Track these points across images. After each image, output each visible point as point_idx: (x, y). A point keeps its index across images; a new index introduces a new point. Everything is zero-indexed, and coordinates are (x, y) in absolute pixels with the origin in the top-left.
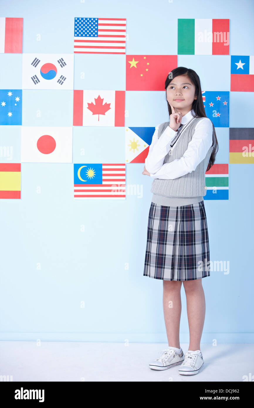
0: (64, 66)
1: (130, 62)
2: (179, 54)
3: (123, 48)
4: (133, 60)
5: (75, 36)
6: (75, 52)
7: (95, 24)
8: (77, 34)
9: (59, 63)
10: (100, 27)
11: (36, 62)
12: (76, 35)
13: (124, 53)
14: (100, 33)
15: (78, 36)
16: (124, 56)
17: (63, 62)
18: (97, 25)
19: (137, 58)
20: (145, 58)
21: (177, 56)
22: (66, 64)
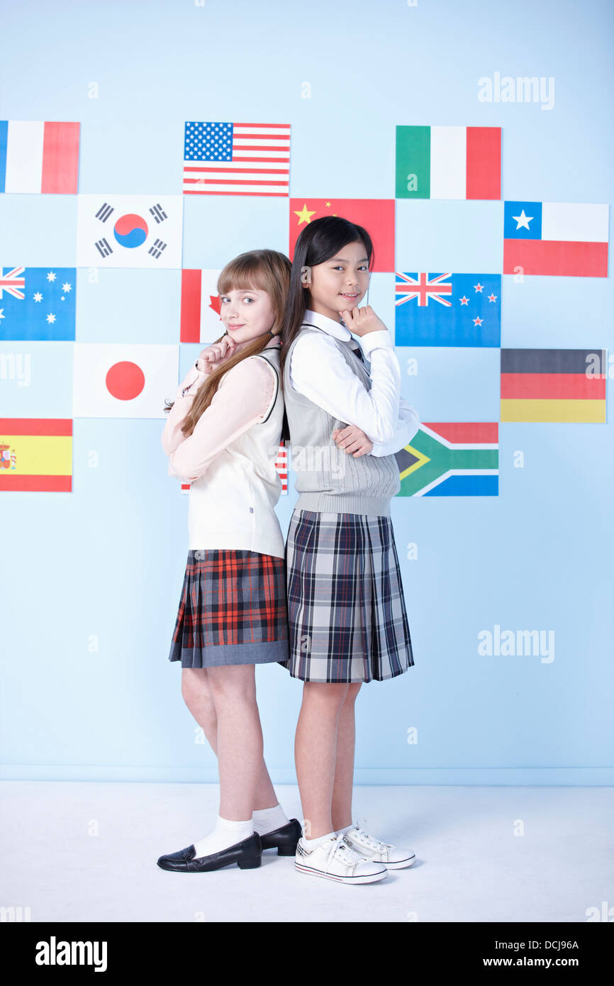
0: (162, 220)
1: (298, 213)
2: (397, 197)
3: (284, 183)
4: (305, 208)
5: (185, 159)
6: (186, 192)
7: (226, 135)
8: (189, 155)
9: (153, 214)
10: (236, 142)
11: (105, 212)
12: (187, 157)
13: (286, 195)
14: (236, 153)
15: (191, 158)
16: (287, 200)
17: (160, 212)
18: (231, 138)
19: (312, 204)
20: (328, 204)
21: (394, 200)
22: (166, 217)
